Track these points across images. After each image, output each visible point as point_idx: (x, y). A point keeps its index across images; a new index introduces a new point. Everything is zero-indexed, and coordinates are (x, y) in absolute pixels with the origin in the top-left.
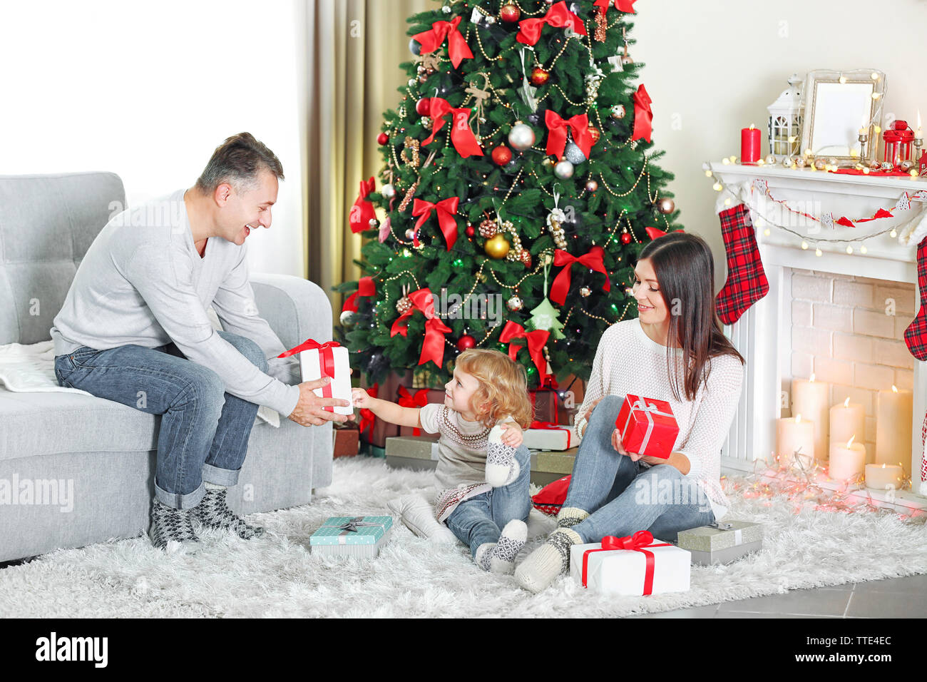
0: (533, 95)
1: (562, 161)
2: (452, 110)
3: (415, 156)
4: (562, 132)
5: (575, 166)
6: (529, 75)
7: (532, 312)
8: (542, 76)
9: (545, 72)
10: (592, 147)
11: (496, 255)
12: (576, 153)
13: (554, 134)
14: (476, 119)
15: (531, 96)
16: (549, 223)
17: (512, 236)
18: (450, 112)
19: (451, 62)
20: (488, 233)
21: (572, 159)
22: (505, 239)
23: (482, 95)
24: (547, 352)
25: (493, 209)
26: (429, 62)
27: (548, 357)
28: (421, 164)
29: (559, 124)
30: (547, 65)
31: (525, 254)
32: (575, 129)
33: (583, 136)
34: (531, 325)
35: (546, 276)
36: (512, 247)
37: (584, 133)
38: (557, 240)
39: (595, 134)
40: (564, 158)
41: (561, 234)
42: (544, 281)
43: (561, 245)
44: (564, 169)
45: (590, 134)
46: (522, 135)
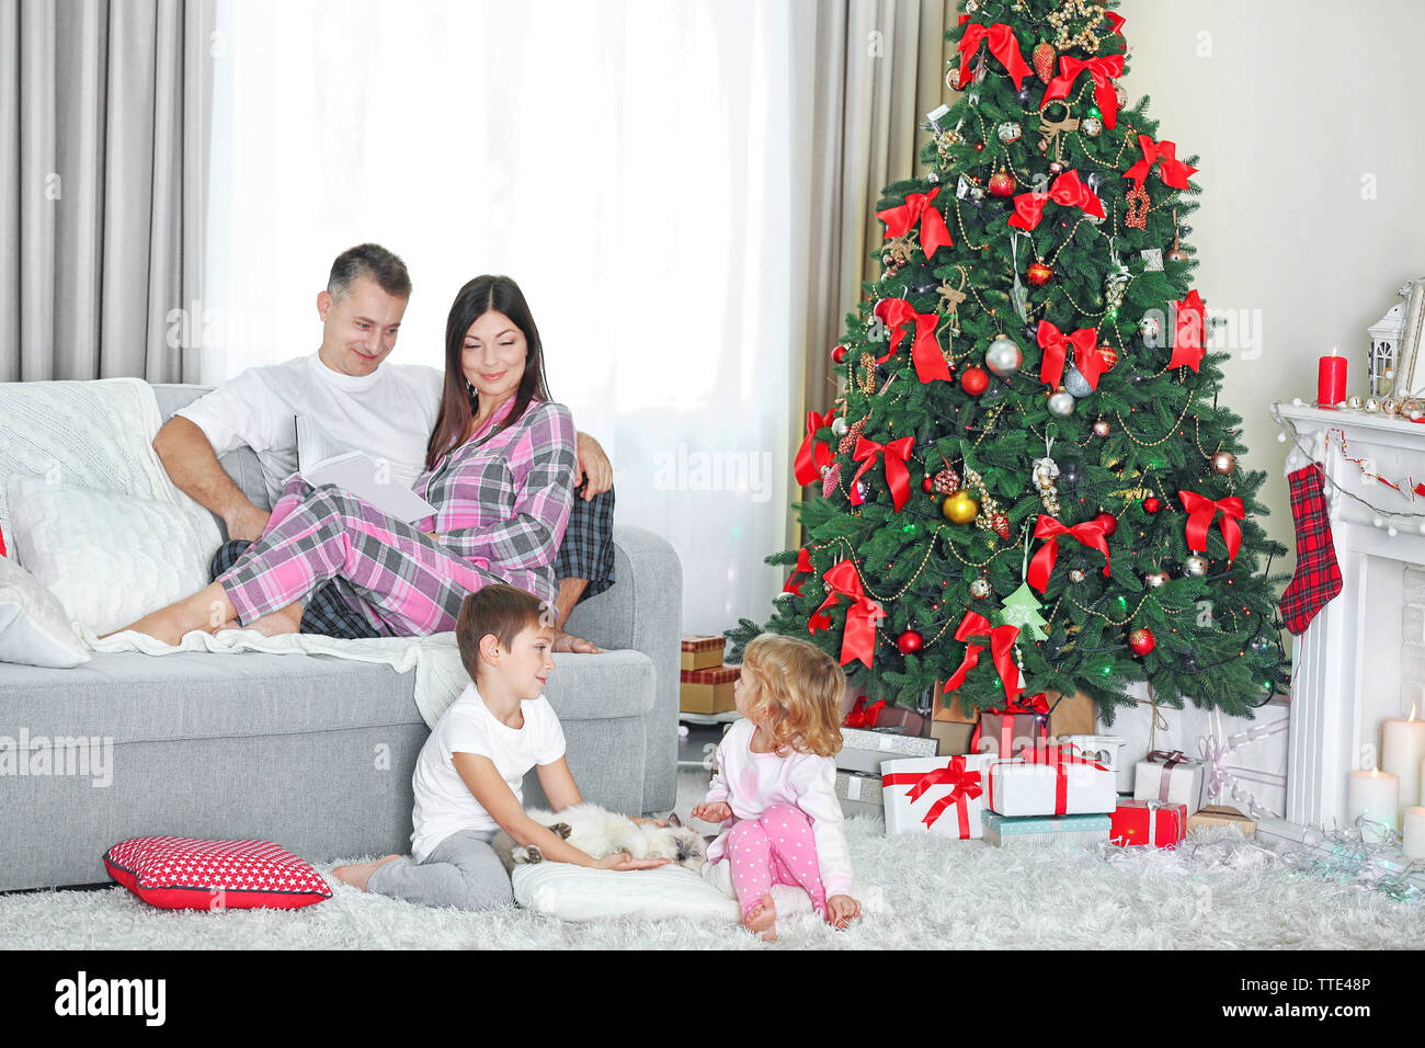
0: (1024, 299)
1: (1057, 392)
2: (916, 316)
3: (870, 379)
4: (1060, 352)
5: (1077, 400)
6: (1022, 272)
7: (1004, 601)
8: (1041, 273)
9: (1045, 269)
10: (1101, 375)
11: (956, 519)
12: (1079, 382)
13: (1050, 354)
14: (948, 330)
15: (1021, 301)
16: (1035, 478)
17: (981, 495)
18: (914, 320)
19: (922, 251)
20: (945, 487)
21: (1073, 391)
22: (970, 498)
23: (955, 296)
24: (1020, 658)
25: (960, 455)
26: (901, 249)
27: (1021, 665)
28: (877, 390)
29: (1056, 340)
30: (1049, 256)
31: (1000, 520)
32: (1079, 348)
33: (1088, 357)
34: (1000, 619)
35: (1026, 552)
36: (980, 510)
37: (1090, 354)
38: (1046, 503)
39: (1109, 357)
40: (1062, 388)
41: (1051, 495)
42: (1023, 559)
43: (1051, 509)
44: (1061, 403)
45: (1101, 356)
46: (1004, 355)
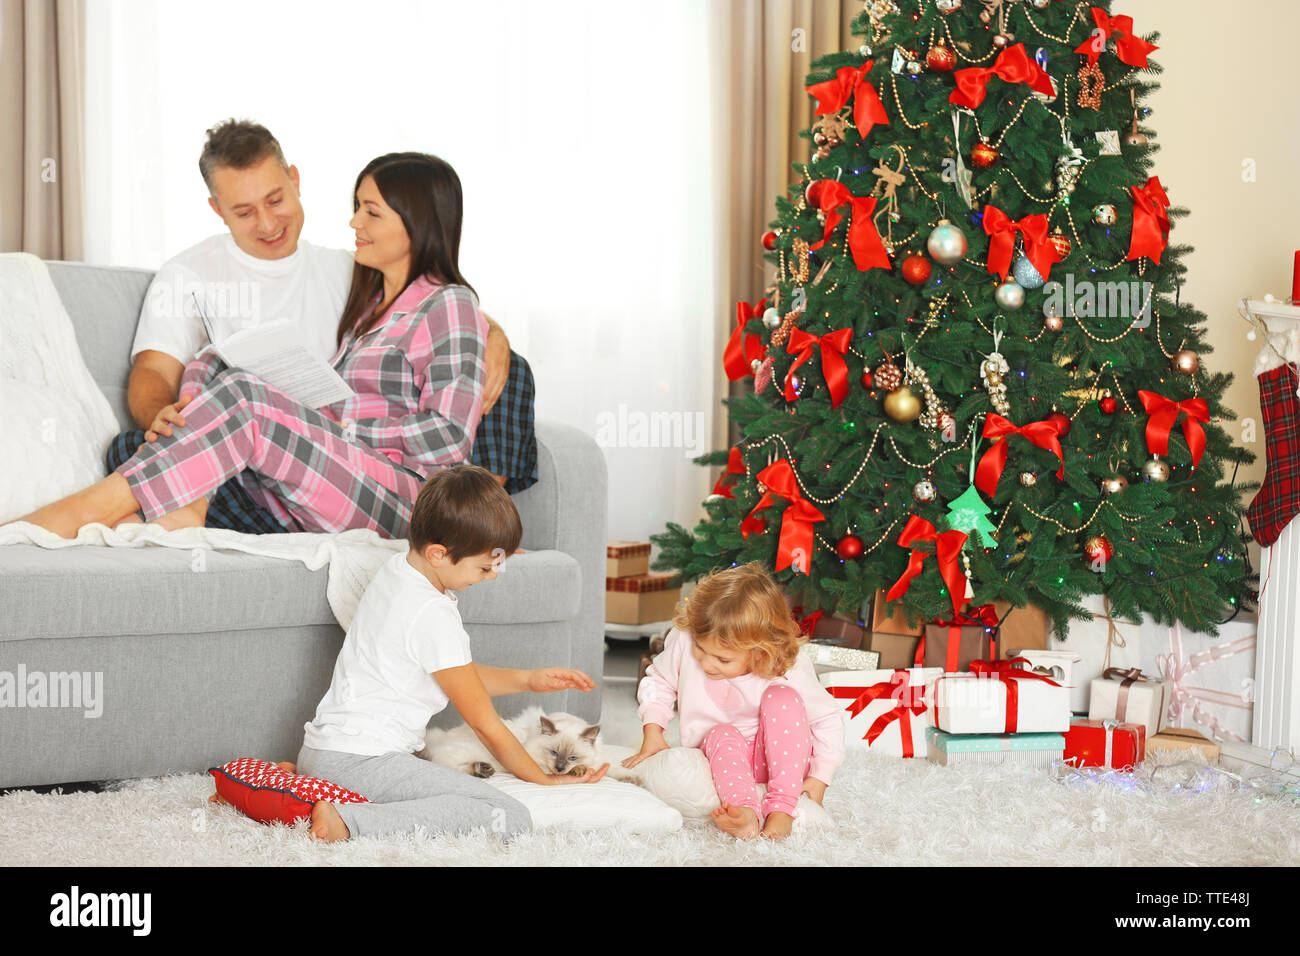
0: (968, 183)
1: (1006, 282)
2: (851, 199)
3: (804, 266)
4: (1007, 239)
5: (1026, 290)
6: (965, 153)
7: (950, 505)
8: (986, 155)
9: (990, 150)
10: (1052, 264)
11: (898, 417)
12: (1029, 272)
13: (997, 242)
14: (886, 214)
15: (965, 184)
16: (983, 374)
17: (925, 392)
18: (849, 203)
19: (857, 129)
20: (886, 383)
21: (1023, 282)
22: (913, 394)
23: (893, 178)
24: (967, 566)
25: (901, 349)
26: (832, 127)
27: (968, 573)
28: (811, 278)
29: (1003, 227)
30: (994, 138)
31: (945, 418)
32: (1029, 236)
33: (1039, 246)
34: (946, 523)
35: (974, 453)
36: (924, 408)
37: (1041, 242)
38: (995, 401)
39: (1062, 246)
40: (1010, 278)
41: (1000, 392)
42: (970, 460)
43: (1000, 407)
44: (1010, 295)
46: (947, 241)
